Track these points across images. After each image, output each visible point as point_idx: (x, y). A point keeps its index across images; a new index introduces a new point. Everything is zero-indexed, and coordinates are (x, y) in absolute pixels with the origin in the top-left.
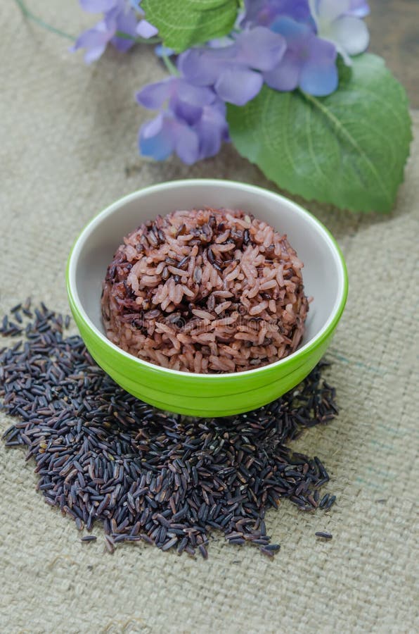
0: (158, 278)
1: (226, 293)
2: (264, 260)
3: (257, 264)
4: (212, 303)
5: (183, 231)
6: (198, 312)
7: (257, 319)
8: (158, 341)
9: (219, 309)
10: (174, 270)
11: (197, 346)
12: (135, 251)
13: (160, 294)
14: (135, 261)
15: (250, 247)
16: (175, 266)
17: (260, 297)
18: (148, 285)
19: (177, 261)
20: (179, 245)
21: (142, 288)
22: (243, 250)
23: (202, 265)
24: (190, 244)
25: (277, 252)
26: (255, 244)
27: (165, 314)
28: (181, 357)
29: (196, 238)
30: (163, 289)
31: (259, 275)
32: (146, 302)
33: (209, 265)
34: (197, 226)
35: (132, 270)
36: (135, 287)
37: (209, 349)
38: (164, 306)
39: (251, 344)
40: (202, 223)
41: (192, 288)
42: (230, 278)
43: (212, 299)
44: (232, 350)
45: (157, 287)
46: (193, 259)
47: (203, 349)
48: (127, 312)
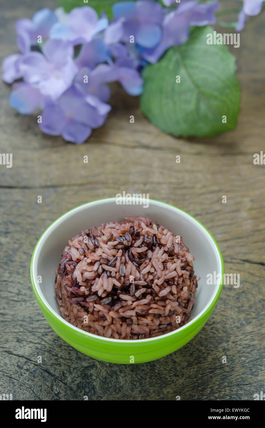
0: (95, 273)
1: (142, 282)
2: (168, 257)
3: (163, 260)
4: (133, 289)
5: (111, 238)
6: (123, 297)
7: (164, 299)
8: (96, 316)
9: (138, 294)
10: (107, 268)
11: (124, 319)
12: (79, 254)
13: (97, 284)
14: (78, 261)
15: (158, 248)
16: (107, 265)
17: (165, 284)
18: (88, 278)
19: (108, 261)
20: (108, 249)
21: (84, 280)
22: (153, 250)
23: (125, 263)
24: (116, 248)
25: (176, 251)
26: (161, 245)
27: (101, 298)
28: (112, 326)
29: (120, 243)
30: (99, 281)
31: (165, 268)
32: (88, 290)
33: (130, 262)
34: (121, 235)
35: (77, 267)
36: (80, 280)
37: (132, 321)
38: (100, 293)
39: (160, 316)
40: (124, 233)
41: (119, 280)
42: (145, 271)
43: (133, 287)
44: (148, 320)
45: (94, 279)
46: (119, 259)
47: (128, 321)
48: (74, 296)
